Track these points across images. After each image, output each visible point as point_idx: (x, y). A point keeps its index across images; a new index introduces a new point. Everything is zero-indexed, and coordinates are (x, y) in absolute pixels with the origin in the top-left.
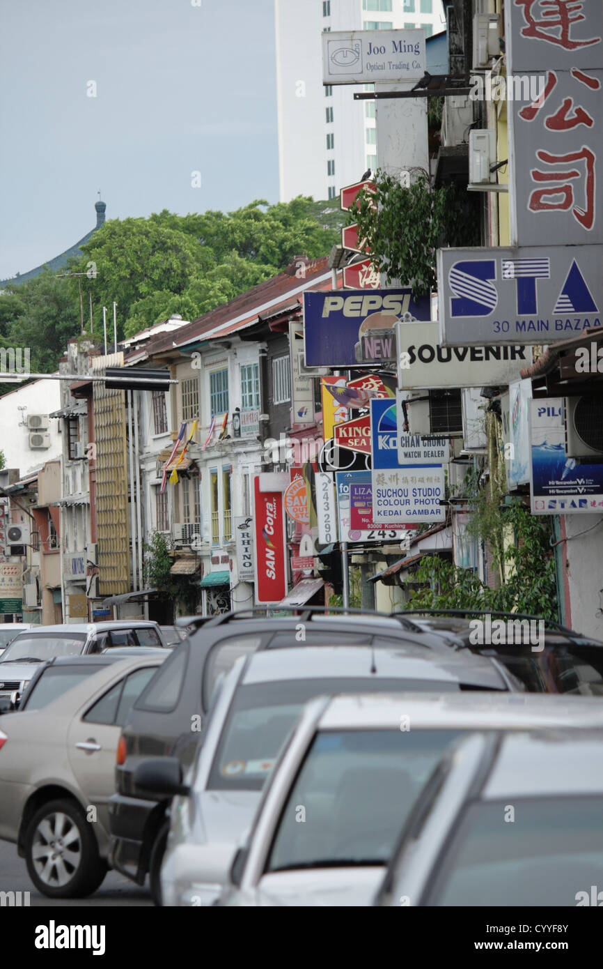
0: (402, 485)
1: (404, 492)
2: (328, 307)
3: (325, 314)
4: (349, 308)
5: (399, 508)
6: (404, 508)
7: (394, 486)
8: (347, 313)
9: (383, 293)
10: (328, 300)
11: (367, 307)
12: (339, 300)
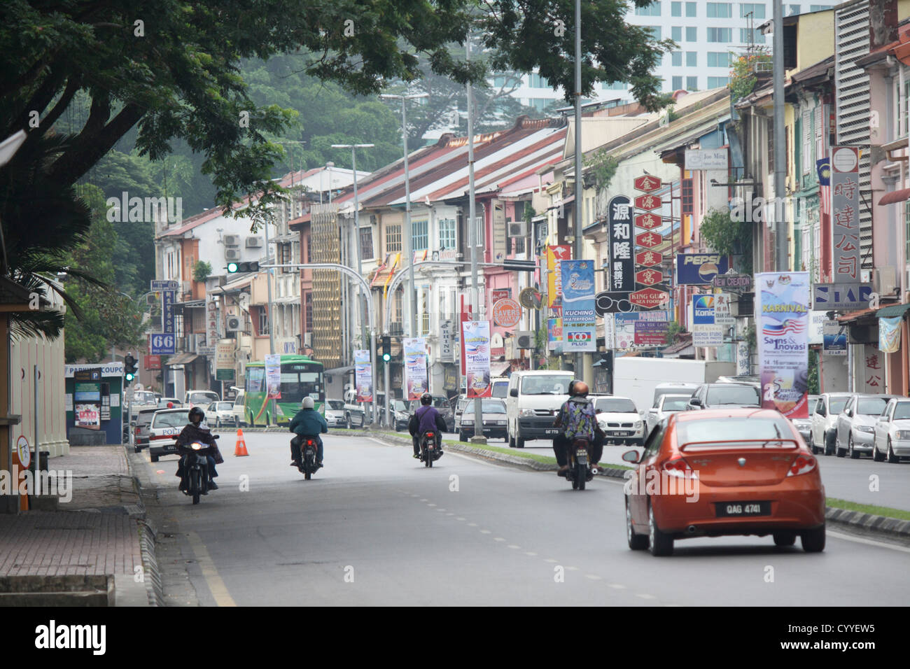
0: (705, 331)
1: (706, 334)
2: (687, 261)
3: (686, 263)
4: (695, 261)
5: (704, 340)
6: (705, 341)
7: (702, 331)
8: (695, 263)
9: (709, 255)
10: (687, 258)
11: (702, 260)
12: (691, 257)
